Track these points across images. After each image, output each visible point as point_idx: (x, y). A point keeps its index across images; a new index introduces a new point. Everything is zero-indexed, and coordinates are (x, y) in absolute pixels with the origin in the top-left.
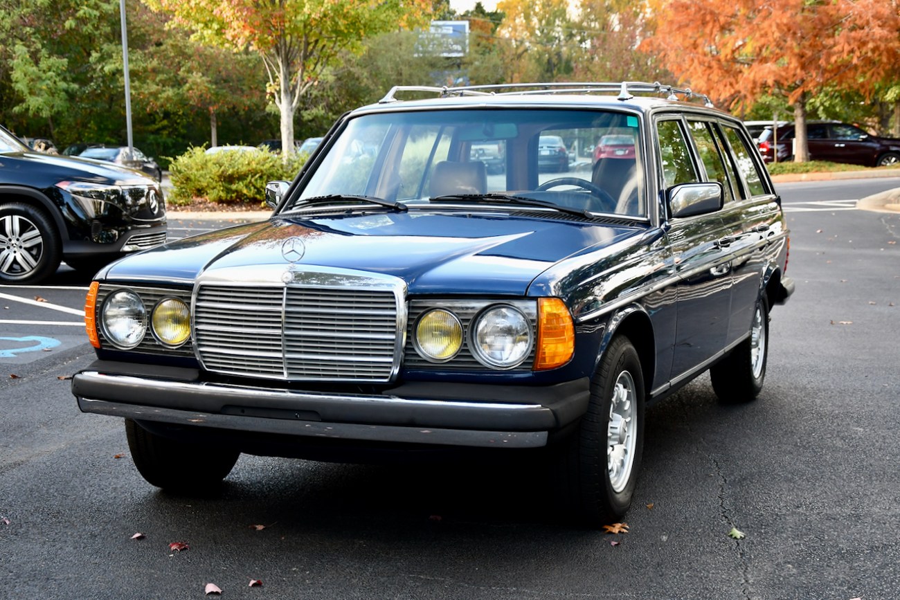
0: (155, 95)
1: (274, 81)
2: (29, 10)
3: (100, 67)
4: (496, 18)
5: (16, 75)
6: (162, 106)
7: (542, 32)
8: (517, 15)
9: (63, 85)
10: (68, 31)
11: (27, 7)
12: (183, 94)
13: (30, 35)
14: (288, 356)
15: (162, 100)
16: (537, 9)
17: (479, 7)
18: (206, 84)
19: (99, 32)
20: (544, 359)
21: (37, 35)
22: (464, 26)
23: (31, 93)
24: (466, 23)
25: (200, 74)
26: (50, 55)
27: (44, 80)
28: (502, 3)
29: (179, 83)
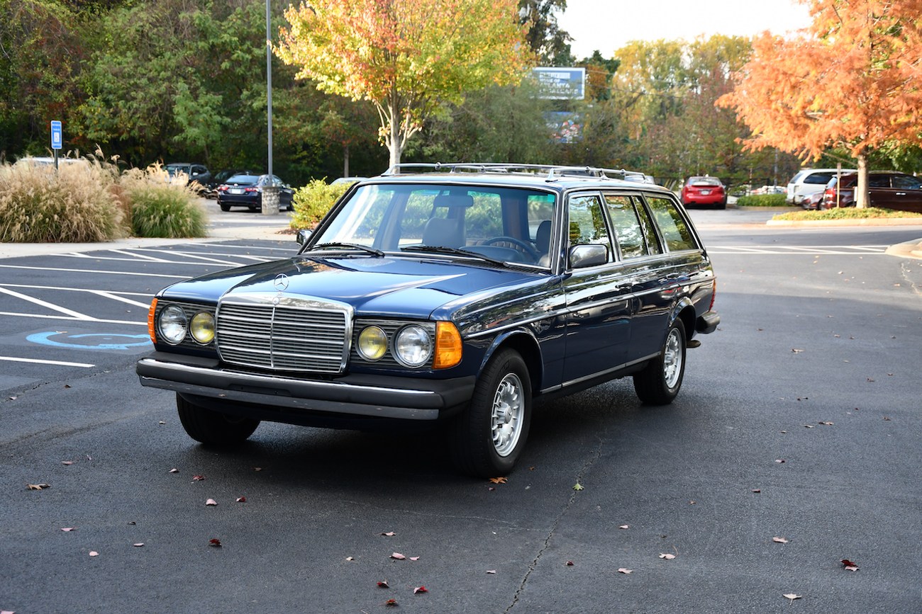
0: (296, 129)
1: (386, 126)
2: (192, 52)
3: (249, 103)
4: (613, 66)
5: (177, 109)
6: (302, 139)
7: (657, 78)
8: (634, 62)
9: (218, 118)
10: (224, 71)
11: (191, 49)
12: (321, 129)
13: (191, 74)
14: (274, 353)
15: (302, 134)
16: (653, 57)
17: (597, 54)
18: (340, 121)
19: (250, 73)
20: (439, 362)
21: (197, 74)
22: (581, 72)
23: (190, 124)
24: (583, 70)
25: (336, 112)
26: (208, 92)
27: (201, 114)
28: (620, 50)
29: (318, 119)
